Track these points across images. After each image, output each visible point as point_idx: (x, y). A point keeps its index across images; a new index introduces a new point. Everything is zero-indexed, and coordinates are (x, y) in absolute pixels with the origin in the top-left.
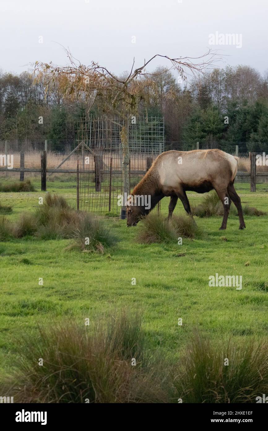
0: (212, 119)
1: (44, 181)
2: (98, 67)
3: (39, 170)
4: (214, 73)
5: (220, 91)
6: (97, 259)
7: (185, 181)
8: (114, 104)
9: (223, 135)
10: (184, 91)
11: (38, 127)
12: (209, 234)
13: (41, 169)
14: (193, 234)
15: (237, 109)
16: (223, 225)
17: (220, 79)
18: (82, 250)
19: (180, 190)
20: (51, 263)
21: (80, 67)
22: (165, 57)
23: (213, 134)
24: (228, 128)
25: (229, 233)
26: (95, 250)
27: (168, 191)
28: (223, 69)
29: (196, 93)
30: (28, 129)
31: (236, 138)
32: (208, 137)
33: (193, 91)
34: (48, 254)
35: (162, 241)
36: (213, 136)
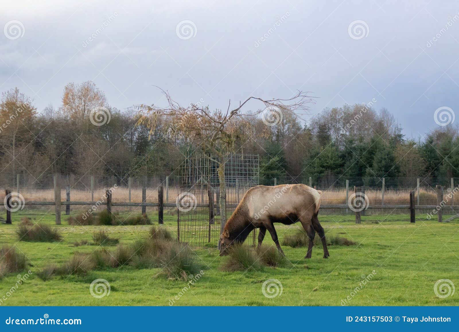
0: (330, 155)
1: (161, 215)
2: (197, 109)
3: (156, 205)
4: (332, 112)
5: (339, 129)
6: (180, 286)
7: (272, 214)
8: (212, 143)
9: (340, 170)
10: (305, 129)
11: (166, 164)
12: (294, 262)
13: (158, 204)
14: (277, 263)
15: (353, 146)
16: (308, 254)
17: (338, 117)
18: (167, 278)
19: (267, 223)
20: (135, 289)
21: (180, 109)
22: (259, 99)
23: (331, 169)
24: (346, 164)
25: (313, 262)
26: (180, 278)
27: (257, 223)
28: (341, 108)
29: (316, 130)
30: (157, 166)
31: (352, 173)
32: (326, 173)
33: (312, 129)
34: (136, 282)
35: (245, 269)
36: (331, 172)
